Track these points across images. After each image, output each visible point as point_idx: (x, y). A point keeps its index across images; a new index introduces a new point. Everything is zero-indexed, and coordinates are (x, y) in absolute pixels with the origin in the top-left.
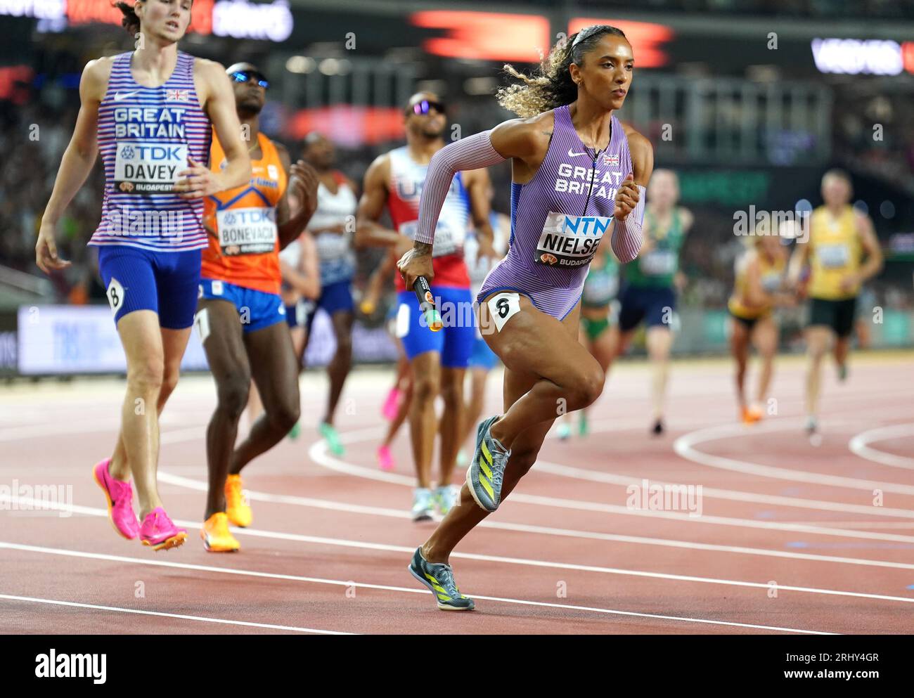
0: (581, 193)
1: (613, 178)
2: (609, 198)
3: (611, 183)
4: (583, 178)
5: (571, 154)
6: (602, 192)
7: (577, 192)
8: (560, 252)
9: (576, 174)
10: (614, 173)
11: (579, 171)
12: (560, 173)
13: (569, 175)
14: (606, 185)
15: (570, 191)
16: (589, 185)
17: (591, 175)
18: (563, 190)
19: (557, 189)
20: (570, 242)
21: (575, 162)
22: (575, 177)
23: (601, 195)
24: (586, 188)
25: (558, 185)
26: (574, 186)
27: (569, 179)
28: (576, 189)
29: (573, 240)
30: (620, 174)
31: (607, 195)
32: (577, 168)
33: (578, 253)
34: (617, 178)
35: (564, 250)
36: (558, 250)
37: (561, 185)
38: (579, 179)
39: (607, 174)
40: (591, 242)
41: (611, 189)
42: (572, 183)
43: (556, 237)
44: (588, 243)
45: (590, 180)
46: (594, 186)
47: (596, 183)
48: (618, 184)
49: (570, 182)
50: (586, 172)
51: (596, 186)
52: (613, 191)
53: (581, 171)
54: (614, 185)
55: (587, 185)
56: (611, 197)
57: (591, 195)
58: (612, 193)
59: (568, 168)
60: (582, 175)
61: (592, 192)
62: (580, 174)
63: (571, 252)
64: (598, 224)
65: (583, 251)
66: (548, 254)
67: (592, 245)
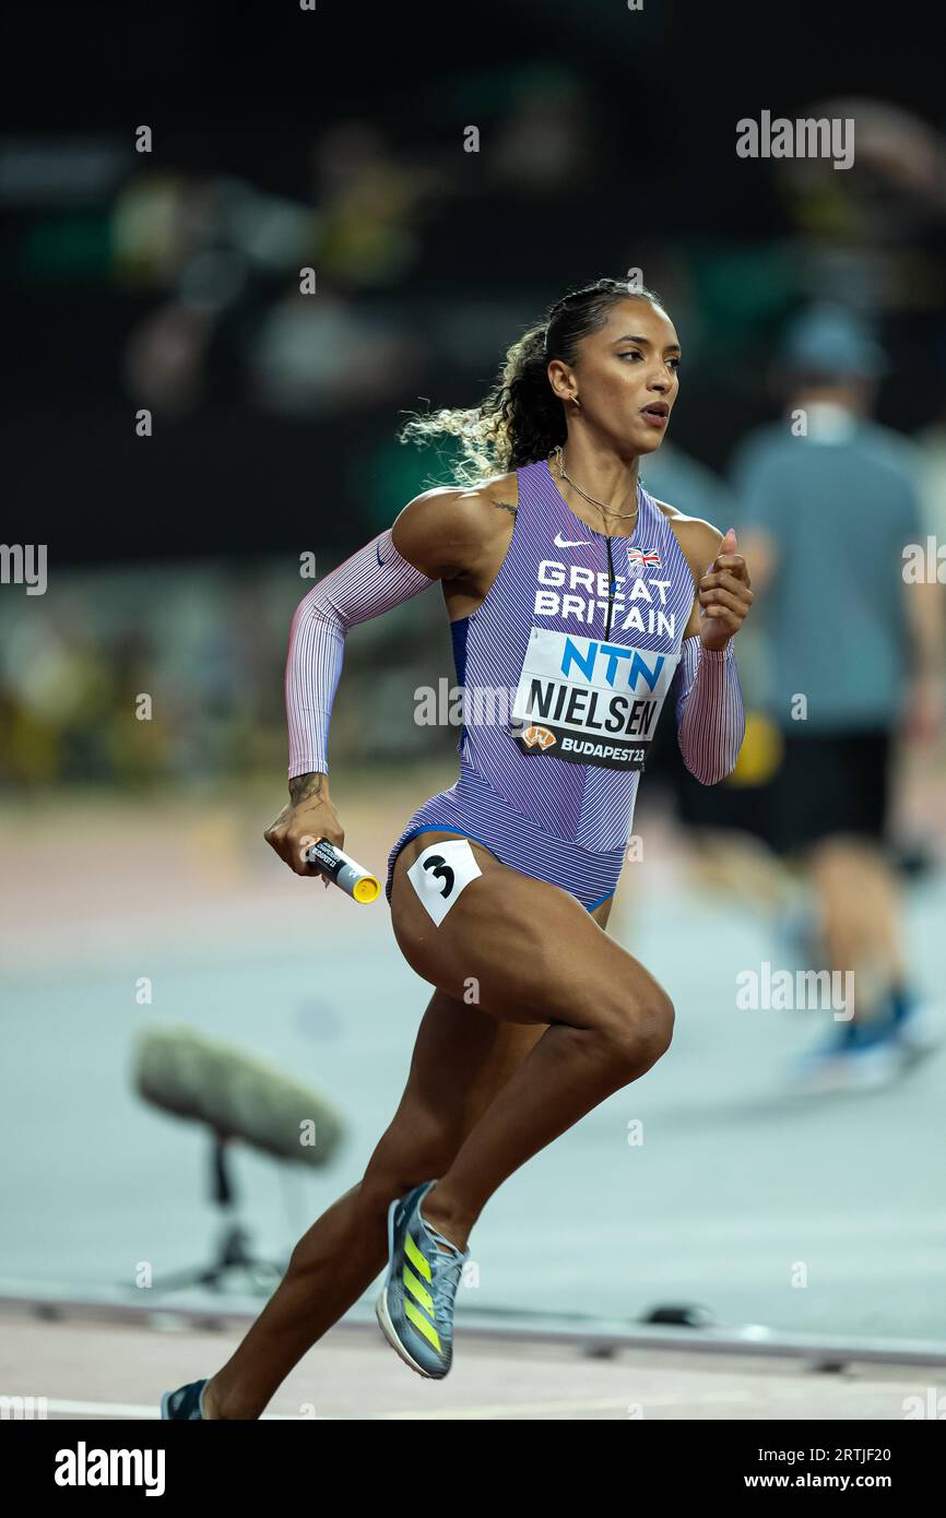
0: (590, 621)
1: (653, 590)
2: (651, 631)
3: (649, 600)
4: (590, 590)
5: (559, 542)
6: (634, 620)
7: (580, 618)
8: (562, 723)
9: (574, 580)
10: (652, 582)
11: (579, 575)
12: (542, 579)
13: (560, 583)
14: (640, 603)
15: (564, 615)
16: (605, 605)
17: (607, 585)
18: (552, 613)
19: (538, 611)
20: (580, 699)
21: (568, 557)
22: (573, 586)
23: (634, 625)
24: (599, 612)
25: (539, 602)
26: (572, 604)
27: (563, 591)
28: (578, 611)
29: (585, 693)
30: (668, 584)
31: (646, 625)
32: (575, 570)
33: (598, 726)
34: (662, 592)
35: (569, 719)
36: (557, 717)
37: (548, 603)
38: (581, 590)
39: (639, 582)
40: (625, 705)
41: (652, 612)
42: (567, 598)
43: (551, 686)
44: (619, 706)
45: (606, 594)
46: (616, 607)
47: (619, 602)
48: (664, 602)
49: (562, 597)
50: (596, 577)
51: (621, 608)
52: (656, 616)
53: (586, 576)
54: (656, 606)
55: (600, 604)
56: (656, 628)
57: (612, 626)
58: (656, 622)
59: (558, 570)
60: (588, 583)
61: (613, 619)
62: (581, 580)
63: (584, 723)
64: (639, 666)
65: (608, 723)
66: (537, 728)
67: (626, 713)
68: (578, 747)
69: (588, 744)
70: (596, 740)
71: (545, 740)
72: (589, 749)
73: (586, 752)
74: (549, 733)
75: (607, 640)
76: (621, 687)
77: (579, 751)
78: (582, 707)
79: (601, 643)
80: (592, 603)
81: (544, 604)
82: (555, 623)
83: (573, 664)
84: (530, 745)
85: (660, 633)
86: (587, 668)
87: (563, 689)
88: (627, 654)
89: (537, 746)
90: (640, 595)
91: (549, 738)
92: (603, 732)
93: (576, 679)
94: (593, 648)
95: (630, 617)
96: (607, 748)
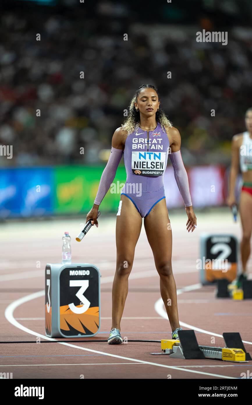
0: (144, 148)
1: (158, 141)
2: (157, 149)
3: (156, 143)
4: (143, 142)
5: (137, 134)
6: (153, 147)
7: (142, 148)
8: (141, 169)
9: (140, 141)
10: (158, 139)
11: (141, 140)
12: (133, 142)
13: (137, 142)
15: (138, 148)
16: (147, 145)
17: (147, 141)
19: (133, 148)
21: (138, 137)
22: (140, 142)
23: (153, 148)
24: (145, 146)
25: (133, 147)
26: (140, 146)
27: (137, 144)
28: (141, 147)
29: (145, 162)
30: (162, 139)
31: (156, 148)
32: (140, 139)
33: (149, 168)
34: (160, 141)
35: (143, 167)
36: (140, 168)
37: (135, 147)
38: (141, 143)
39: (155, 140)
40: (154, 163)
41: (157, 145)
42: (139, 145)
43: (138, 162)
45: (147, 143)
46: (149, 145)
48: (160, 143)
50: (145, 140)
52: (158, 146)
53: (142, 140)
54: (158, 144)
56: (158, 148)
57: (149, 148)
58: (158, 147)
59: (136, 140)
61: (149, 147)
63: (146, 168)
64: (155, 155)
66: (137, 170)
67: (155, 165)
68: (146, 173)
70: (150, 171)
71: (139, 172)
73: (148, 173)
74: (139, 171)
75: (148, 151)
76: (152, 160)
78: (145, 165)
79: (146, 152)
82: (137, 150)
84: (136, 173)
85: (159, 149)
86: (145, 157)
87: (140, 162)
88: (152, 153)
89: (138, 174)
90: (154, 142)
91: (140, 172)
92: (151, 169)
93: (142, 159)
94: (145, 153)
95: (152, 147)
96: (152, 172)
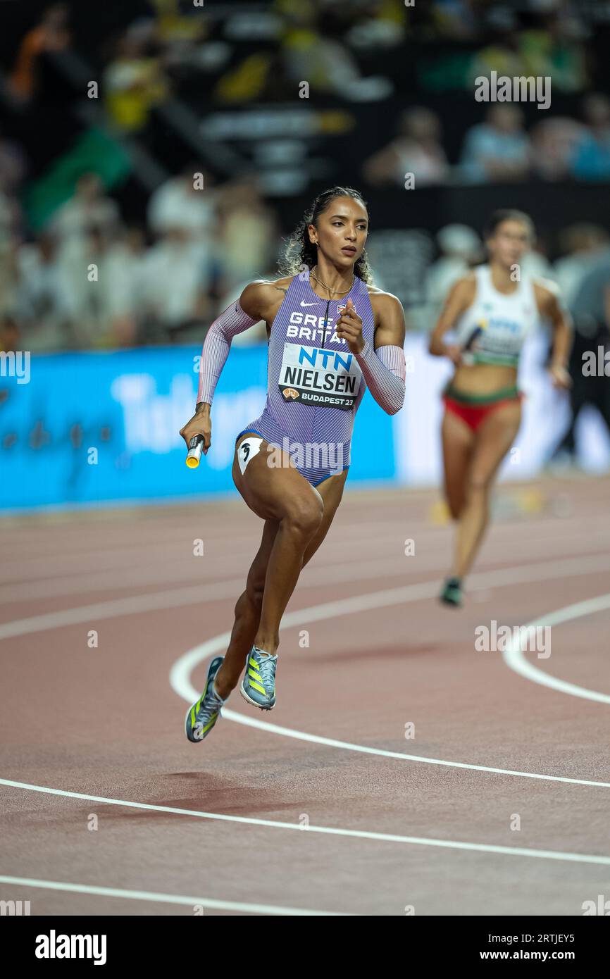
0: (314, 339)
2: (344, 343)
4: (314, 325)
5: (303, 304)
7: (308, 338)
8: (301, 386)
9: (307, 321)
11: (309, 318)
12: (292, 321)
13: (299, 322)
15: (300, 337)
16: (322, 332)
17: (323, 322)
18: (295, 336)
19: (288, 335)
20: (309, 375)
21: (305, 311)
22: (306, 323)
23: (335, 340)
24: (318, 335)
25: (289, 331)
26: (304, 331)
27: (299, 326)
29: (312, 372)
32: (308, 316)
33: (320, 388)
35: (304, 384)
36: (298, 383)
38: (309, 325)
40: (333, 377)
42: (302, 329)
43: (295, 369)
44: (329, 378)
45: (321, 326)
46: (327, 333)
47: (329, 330)
49: (300, 328)
50: (318, 320)
51: (329, 333)
53: (313, 319)
55: (319, 332)
57: (325, 341)
59: (299, 316)
60: (313, 322)
61: (325, 338)
62: (311, 321)
63: (312, 386)
64: (338, 359)
65: (325, 386)
66: (290, 389)
67: (334, 381)
68: (310, 397)
69: (315, 396)
70: (320, 394)
71: (294, 395)
72: (316, 398)
73: (314, 400)
74: (295, 391)
75: (322, 347)
76: (330, 369)
77: (311, 399)
78: (310, 379)
79: (318, 349)
80: (315, 331)
81: (292, 332)
82: (295, 340)
83: (305, 359)
84: (287, 397)
86: (312, 361)
87: (301, 371)
88: (332, 354)
89: (290, 397)
91: (296, 394)
92: (323, 390)
93: (306, 365)
94: (315, 351)
95: (334, 337)
96: (326, 398)
